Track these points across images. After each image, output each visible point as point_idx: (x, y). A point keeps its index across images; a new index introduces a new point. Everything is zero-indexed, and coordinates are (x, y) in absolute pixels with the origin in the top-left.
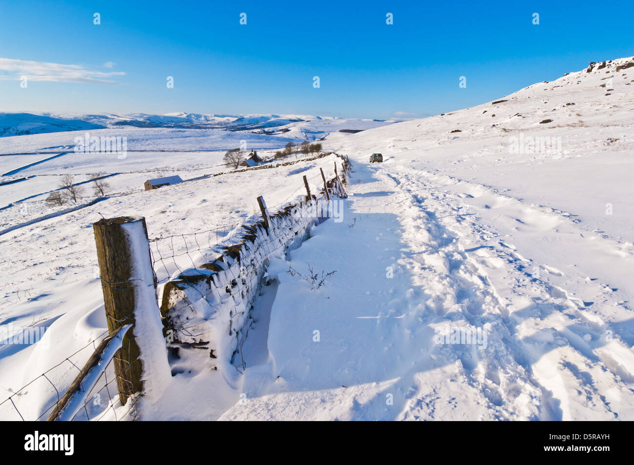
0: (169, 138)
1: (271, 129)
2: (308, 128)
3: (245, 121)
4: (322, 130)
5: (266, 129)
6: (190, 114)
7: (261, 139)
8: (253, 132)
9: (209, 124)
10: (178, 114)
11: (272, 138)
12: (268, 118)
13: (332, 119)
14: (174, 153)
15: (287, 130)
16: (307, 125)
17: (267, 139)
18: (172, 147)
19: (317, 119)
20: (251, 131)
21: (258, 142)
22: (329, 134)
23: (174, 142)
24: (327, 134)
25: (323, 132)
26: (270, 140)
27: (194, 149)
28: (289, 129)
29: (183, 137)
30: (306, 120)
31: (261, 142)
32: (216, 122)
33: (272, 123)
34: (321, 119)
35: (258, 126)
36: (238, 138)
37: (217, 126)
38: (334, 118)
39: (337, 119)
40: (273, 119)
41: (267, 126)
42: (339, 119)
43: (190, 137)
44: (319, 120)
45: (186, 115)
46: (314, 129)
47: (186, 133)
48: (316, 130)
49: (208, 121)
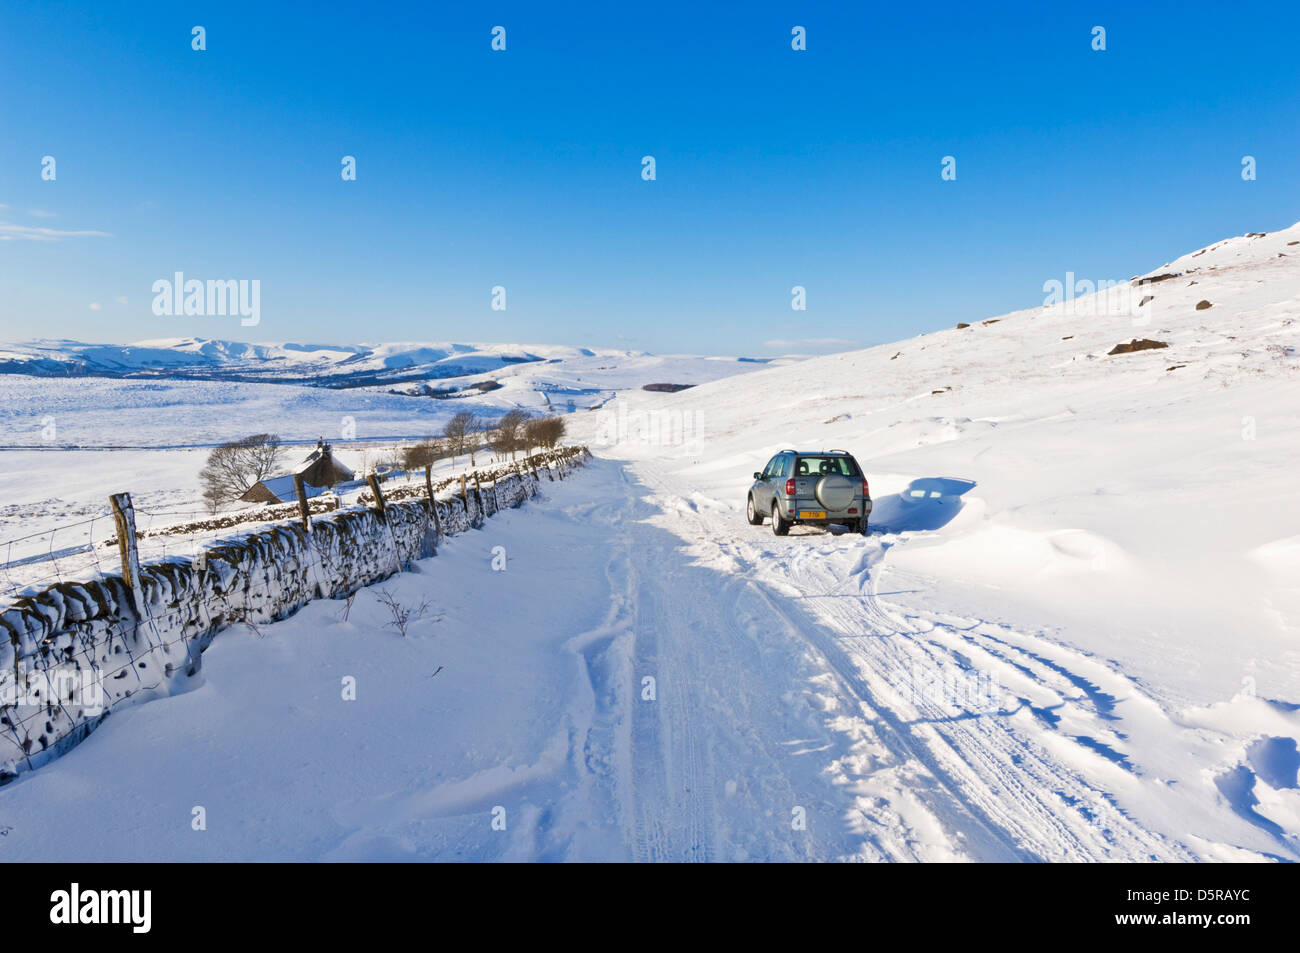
0: (108, 409)
1: (447, 383)
2: (555, 380)
3: (374, 362)
4: (594, 386)
5: (433, 384)
6: (214, 343)
7: (405, 409)
8: (392, 392)
9: (268, 370)
10: (180, 341)
11: (440, 408)
12: (441, 354)
13: (623, 354)
14: (107, 453)
15: (494, 386)
16: (550, 373)
17: (423, 410)
18: (107, 435)
19: (582, 355)
20: (389, 387)
21: (396, 419)
22: (614, 396)
23: (122, 420)
24: (608, 395)
25: (597, 391)
26: (434, 412)
27: (179, 441)
28: (499, 382)
29: (158, 405)
30: (549, 359)
31: (406, 419)
32: (289, 364)
33: (454, 367)
34: (592, 354)
35: (410, 373)
36: (333, 406)
37: (290, 376)
38: (628, 354)
39: (636, 356)
40: (456, 356)
41: (437, 374)
42: (643, 355)
43: (179, 403)
44: (586, 357)
45: (200, 345)
46: (569, 383)
47: (169, 393)
48: (578, 386)
49: (266, 360)
